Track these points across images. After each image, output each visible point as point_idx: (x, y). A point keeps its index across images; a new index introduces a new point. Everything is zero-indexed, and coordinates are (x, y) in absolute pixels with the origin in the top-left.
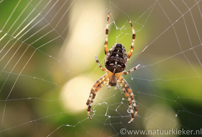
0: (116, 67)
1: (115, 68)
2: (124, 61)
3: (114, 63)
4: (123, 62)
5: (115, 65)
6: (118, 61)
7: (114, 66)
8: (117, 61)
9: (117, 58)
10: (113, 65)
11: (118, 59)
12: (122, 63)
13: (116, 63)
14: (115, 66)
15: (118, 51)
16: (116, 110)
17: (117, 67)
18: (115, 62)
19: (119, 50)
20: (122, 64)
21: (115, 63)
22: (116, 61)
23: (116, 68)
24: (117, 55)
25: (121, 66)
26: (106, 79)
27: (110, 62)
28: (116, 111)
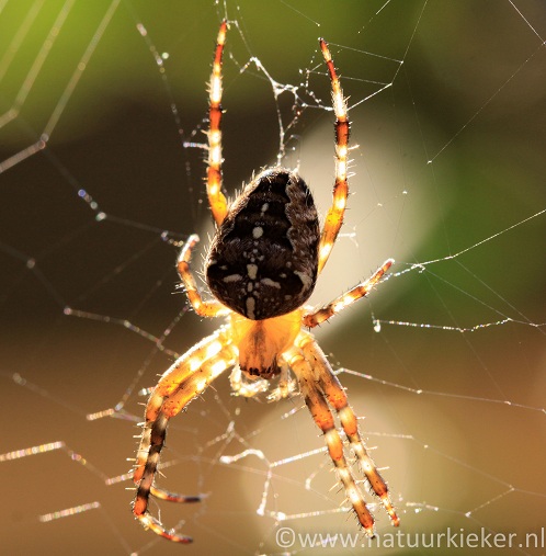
0: (254, 290)
1: (250, 294)
2: (291, 260)
3: (244, 272)
4: (289, 264)
5: (250, 280)
6: (261, 258)
7: (246, 288)
8: (257, 262)
9: (256, 243)
10: (239, 284)
11: (260, 253)
12: (284, 269)
13: (252, 270)
14: (250, 285)
15: (265, 207)
16: (308, 481)
17: (258, 290)
18: (249, 266)
19: (270, 204)
20: (284, 275)
21: (246, 271)
22: (253, 260)
23: (255, 297)
24: (258, 232)
25: (277, 285)
26: (226, 352)
27: (224, 267)
28: (308, 486)
